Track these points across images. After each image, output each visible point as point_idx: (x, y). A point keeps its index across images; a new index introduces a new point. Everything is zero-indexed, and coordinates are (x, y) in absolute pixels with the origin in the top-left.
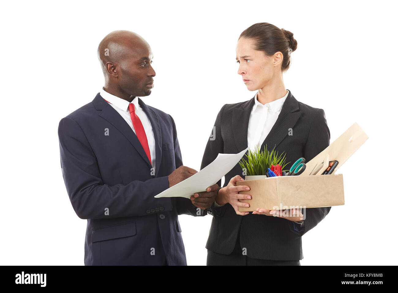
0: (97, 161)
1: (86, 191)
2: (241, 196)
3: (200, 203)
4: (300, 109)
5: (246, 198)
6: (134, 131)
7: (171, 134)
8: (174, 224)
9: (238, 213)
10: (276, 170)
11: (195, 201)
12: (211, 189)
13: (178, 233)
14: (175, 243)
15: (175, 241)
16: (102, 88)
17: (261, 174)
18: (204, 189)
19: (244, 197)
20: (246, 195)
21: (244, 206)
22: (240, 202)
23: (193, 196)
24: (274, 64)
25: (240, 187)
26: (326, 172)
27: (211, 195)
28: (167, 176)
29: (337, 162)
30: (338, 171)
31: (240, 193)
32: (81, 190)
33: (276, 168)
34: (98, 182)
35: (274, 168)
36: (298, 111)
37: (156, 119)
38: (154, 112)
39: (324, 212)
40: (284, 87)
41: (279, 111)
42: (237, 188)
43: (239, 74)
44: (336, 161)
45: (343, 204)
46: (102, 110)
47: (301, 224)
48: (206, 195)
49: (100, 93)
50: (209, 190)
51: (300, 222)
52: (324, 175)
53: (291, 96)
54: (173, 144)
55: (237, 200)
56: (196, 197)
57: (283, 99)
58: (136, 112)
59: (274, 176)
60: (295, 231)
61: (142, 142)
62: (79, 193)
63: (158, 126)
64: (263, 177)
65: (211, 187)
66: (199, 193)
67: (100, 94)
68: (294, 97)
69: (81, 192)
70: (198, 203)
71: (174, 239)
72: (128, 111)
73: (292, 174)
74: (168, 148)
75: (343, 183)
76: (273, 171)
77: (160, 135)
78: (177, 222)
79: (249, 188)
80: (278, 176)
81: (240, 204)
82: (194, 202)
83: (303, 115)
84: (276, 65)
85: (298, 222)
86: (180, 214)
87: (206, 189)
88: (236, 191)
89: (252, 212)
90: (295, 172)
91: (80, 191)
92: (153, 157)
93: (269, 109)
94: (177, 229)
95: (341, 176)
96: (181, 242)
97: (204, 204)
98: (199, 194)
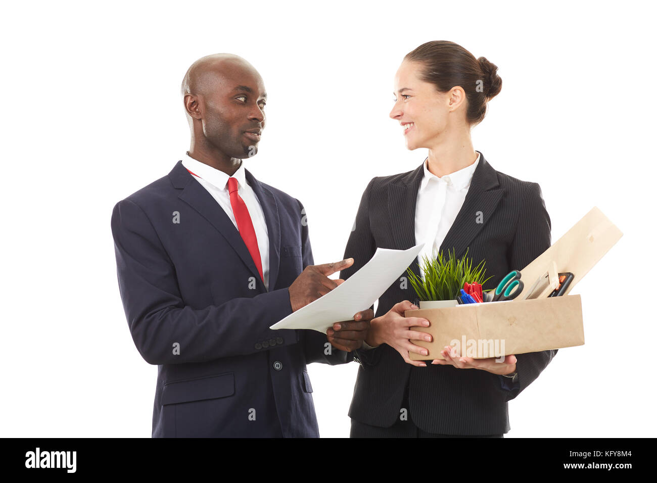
0: (174, 270)
1: (154, 318)
2: (414, 334)
3: (343, 341)
4: (499, 183)
5: (423, 339)
6: (235, 223)
7: (297, 232)
8: (298, 378)
9: (408, 360)
10: (474, 292)
11: (335, 337)
12: (363, 317)
13: (305, 394)
14: (299, 410)
15: (299, 406)
16: (185, 152)
17: (447, 297)
18: (350, 316)
19: (420, 336)
20: (423, 334)
21: (419, 352)
22: (412, 344)
23: (330, 329)
24: (450, 108)
25: (414, 320)
26: (555, 293)
27: (361, 326)
28: (286, 288)
29: (571, 276)
30: (573, 291)
31: (411, 329)
32: (147, 315)
33: (473, 288)
34: (176, 303)
35: (469, 288)
36: (498, 187)
37: (273, 206)
38: (272, 194)
39: (550, 355)
40: (471, 148)
41: (466, 188)
42: (407, 321)
43: (391, 117)
44: (570, 274)
45: (583, 343)
46: (183, 189)
47: (514, 377)
48: (353, 326)
49: (181, 161)
50: (359, 317)
51: (511, 374)
52: (552, 298)
53: (484, 163)
54: (301, 248)
55: (407, 340)
56: (336, 329)
57: (472, 169)
58: (239, 193)
59: (471, 302)
60: (505, 390)
61: (248, 242)
62: (145, 321)
63: (276, 218)
64: (452, 304)
65: (362, 313)
66: (341, 323)
67: (182, 163)
68: (490, 163)
69: (147, 318)
70: (340, 341)
71: (298, 403)
72: (226, 191)
73: (500, 299)
74: (292, 253)
75: (580, 309)
76: (469, 293)
77: (279, 231)
78: (303, 376)
79: (428, 323)
80: (478, 302)
81: (412, 347)
82: (333, 339)
83: (506, 194)
84: (452, 110)
85: (508, 375)
86: (309, 362)
87: (354, 317)
88: (406, 325)
89: (432, 361)
90: (505, 295)
91: (145, 317)
92: (265, 267)
93: (449, 184)
94: (304, 387)
95: (577, 298)
96: (309, 409)
97: (349, 341)
98: (341, 325)
